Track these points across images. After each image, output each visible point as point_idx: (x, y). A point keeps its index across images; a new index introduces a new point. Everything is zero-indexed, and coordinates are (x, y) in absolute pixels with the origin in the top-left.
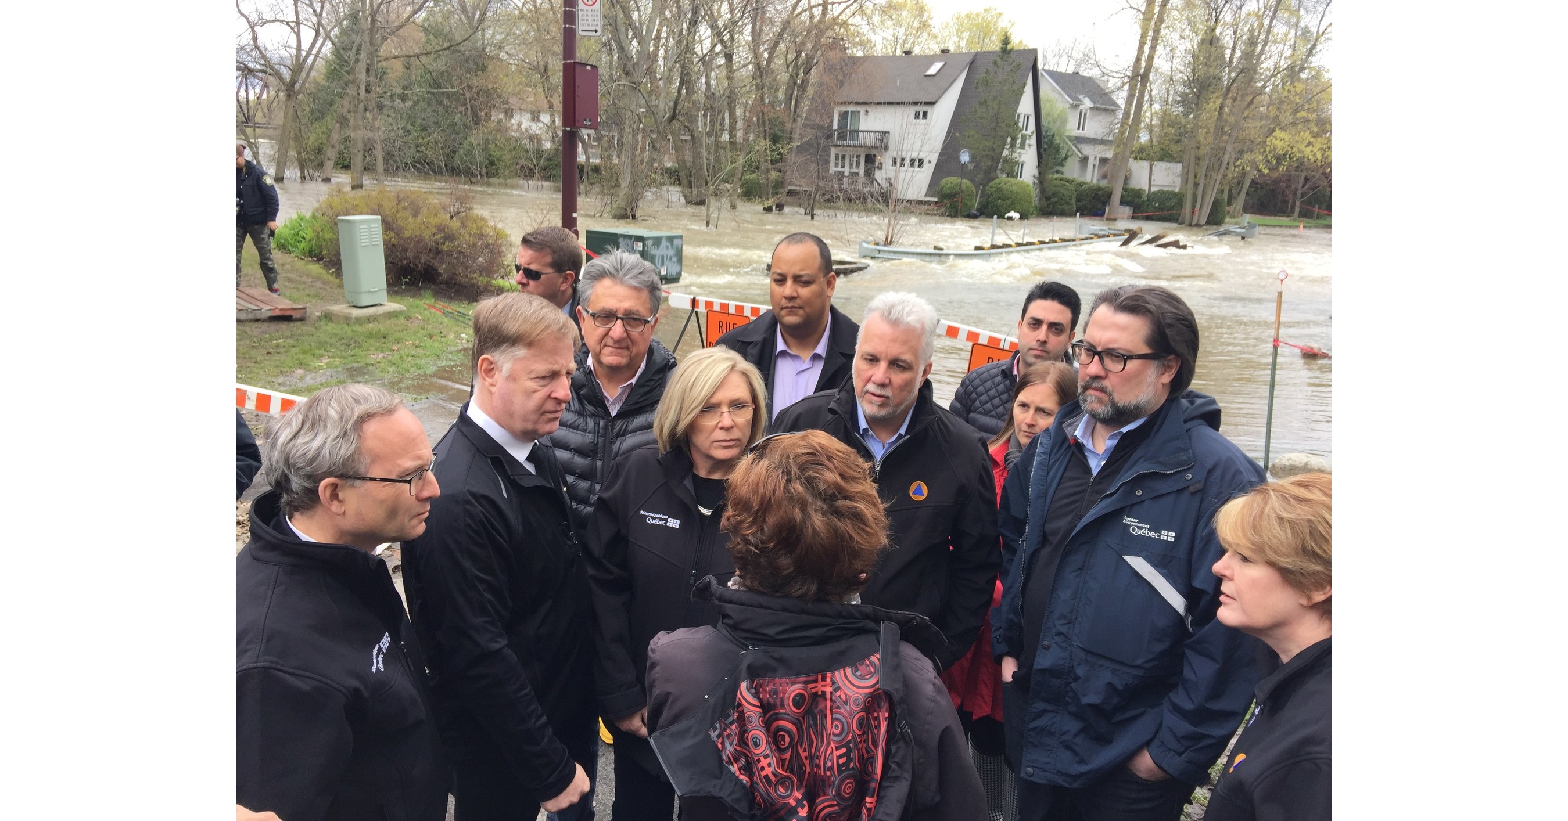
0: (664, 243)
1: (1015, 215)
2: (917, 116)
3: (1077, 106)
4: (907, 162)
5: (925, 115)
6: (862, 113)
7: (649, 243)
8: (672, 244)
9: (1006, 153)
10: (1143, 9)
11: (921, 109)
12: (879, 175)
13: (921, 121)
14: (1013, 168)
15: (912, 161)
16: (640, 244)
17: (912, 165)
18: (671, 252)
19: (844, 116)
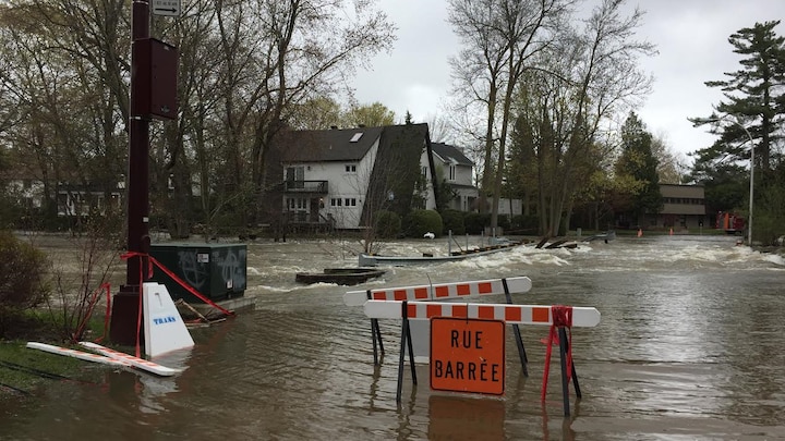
0: (230, 254)
1: (432, 235)
2: (348, 169)
3: (448, 164)
4: (344, 202)
5: (354, 169)
6: (306, 168)
7: (216, 254)
8: (237, 255)
9: (415, 192)
10: (488, 99)
11: (350, 164)
12: (323, 212)
13: (351, 172)
14: (421, 202)
15: (347, 201)
16: (206, 256)
17: (347, 204)
18: (236, 264)
19: (291, 171)
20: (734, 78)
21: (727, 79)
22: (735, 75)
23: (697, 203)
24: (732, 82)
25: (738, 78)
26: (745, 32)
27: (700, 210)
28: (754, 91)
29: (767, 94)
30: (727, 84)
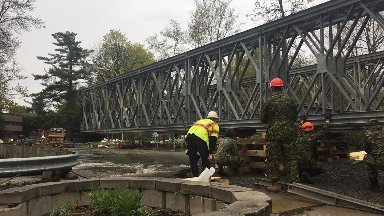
20: (53, 57)
21: (49, 57)
22: (54, 55)
23: (18, 125)
24: (52, 59)
25: (55, 58)
26: (60, 34)
27: (20, 128)
28: (65, 66)
29: (71, 68)
30: (49, 60)
